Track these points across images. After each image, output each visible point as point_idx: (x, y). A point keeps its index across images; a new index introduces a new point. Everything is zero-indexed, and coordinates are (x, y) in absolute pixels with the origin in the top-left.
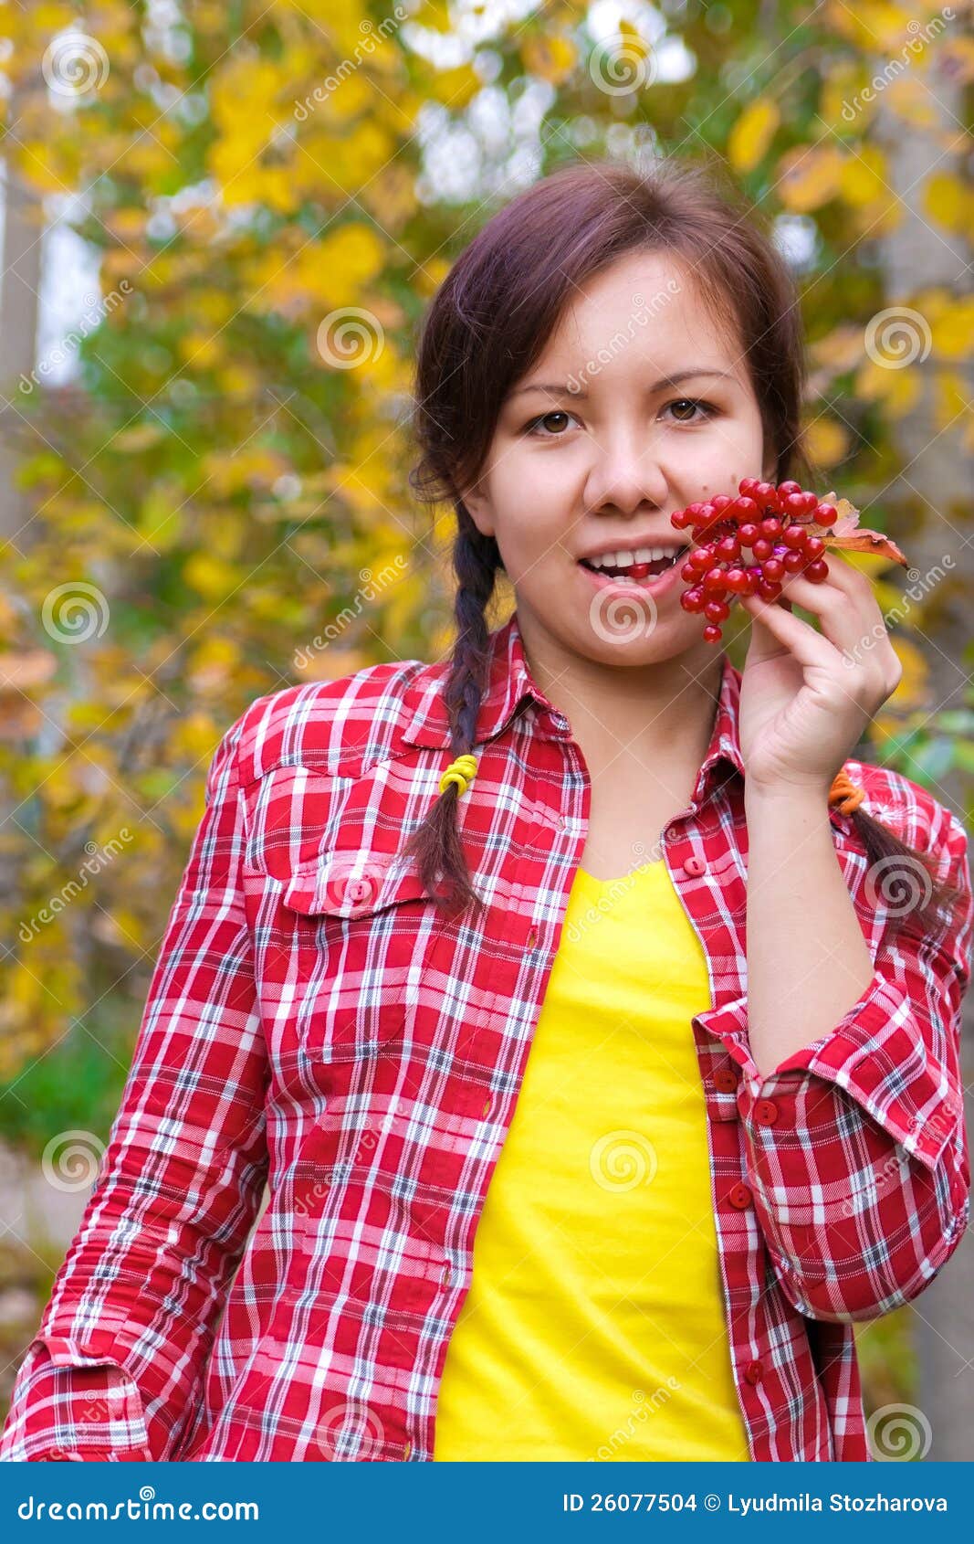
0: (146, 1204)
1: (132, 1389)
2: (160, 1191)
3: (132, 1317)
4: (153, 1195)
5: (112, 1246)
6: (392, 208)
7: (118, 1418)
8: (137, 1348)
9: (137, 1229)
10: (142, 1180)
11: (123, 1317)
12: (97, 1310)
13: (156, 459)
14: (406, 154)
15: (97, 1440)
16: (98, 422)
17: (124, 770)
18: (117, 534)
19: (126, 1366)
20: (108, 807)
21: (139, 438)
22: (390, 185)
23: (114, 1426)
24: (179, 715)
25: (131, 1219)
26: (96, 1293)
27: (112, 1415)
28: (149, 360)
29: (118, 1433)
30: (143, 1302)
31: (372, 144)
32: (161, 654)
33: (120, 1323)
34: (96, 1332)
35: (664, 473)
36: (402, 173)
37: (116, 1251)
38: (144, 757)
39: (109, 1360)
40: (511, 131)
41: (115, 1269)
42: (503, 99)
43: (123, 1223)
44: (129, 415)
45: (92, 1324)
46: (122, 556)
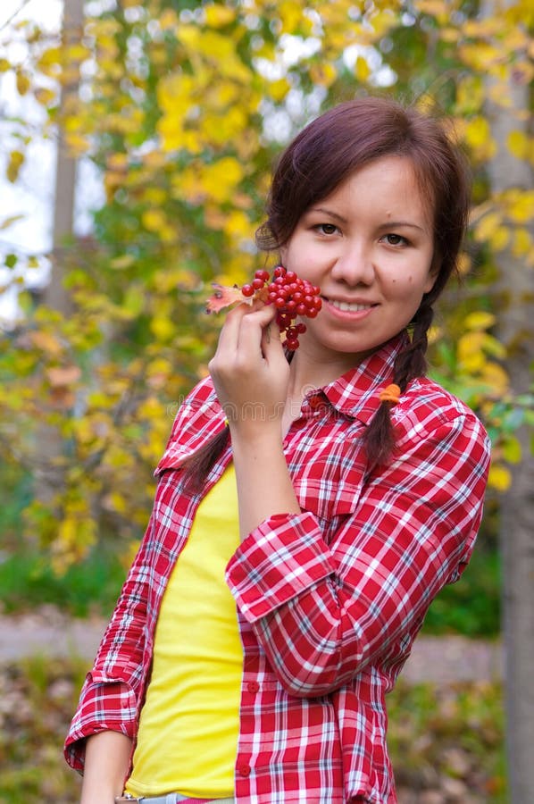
0: (134, 606)
1: (132, 693)
2: (140, 600)
3: (132, 660)
4: (137, 602)
5: (121, 628)
6: (247, 148)
7: (125, 707)
8: (135, 674)
9: (131, 618)
10: (132, 596)
11: (127, 660)
12: (115, 657)
13: (132, 273)
14: (255, 122)
15: (115, 718)
16: (103, 254)
17: (118, 424)
18: (113, 310)
19: (129, 683)
20: (108, 443)
21: (124, 262)
22: (246, 139)
23: (123, 711)
24: (142, 398)
25: (128, 614)
26: (114, 649)
27: (122, 706)
28: (128, 225)
29: (125, 714)
30: (137, 653)
31: (237, 118)
32: (134, 367)
33: (126, 663)
34: (114, 667)
35: (375, 268)
36: (253, 132)
37: (123, 630)
38: (127, 418)
39: (121, 679)
40: (306, 111)
41: (123, 638)
42: (301, 93)
43: (125, 616)
44: (119, 252)
45: (113, 664)
46: (115, 320)
